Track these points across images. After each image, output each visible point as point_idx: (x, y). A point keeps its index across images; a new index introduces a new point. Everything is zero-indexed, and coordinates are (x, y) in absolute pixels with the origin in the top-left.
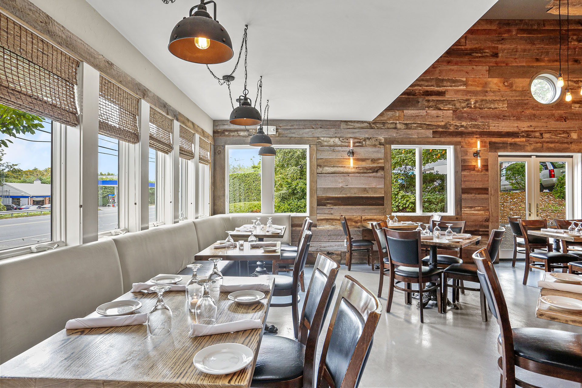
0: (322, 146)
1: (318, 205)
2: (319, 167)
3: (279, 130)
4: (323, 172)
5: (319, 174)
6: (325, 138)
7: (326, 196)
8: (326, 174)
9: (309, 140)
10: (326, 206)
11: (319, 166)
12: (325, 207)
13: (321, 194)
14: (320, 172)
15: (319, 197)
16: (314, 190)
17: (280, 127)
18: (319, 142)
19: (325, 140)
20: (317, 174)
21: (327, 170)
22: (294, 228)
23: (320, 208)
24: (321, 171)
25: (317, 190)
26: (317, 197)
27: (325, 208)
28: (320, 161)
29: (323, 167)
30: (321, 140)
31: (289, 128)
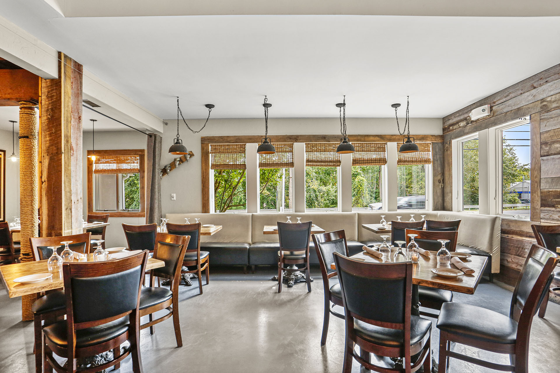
0: (548, 112)
1: (543, 205)
2: (543, 146)
3: (494, 108)
4: (550, 152)
5: (545, 156)
6: (553, 97)
7: (555, 191)
8: (555, 154)
9: (529, 108)
10: (554, 207)
11: (544, 144)
12: (553, 209)
13: (547, 188)
14: (545, 154)
15: (544, 192)
16: (536, 182)
17: (494, 103)
18: (544, 105)
19: (553, 100)
20: (541, 156)
21: (557, 148)
22: (505, 236)
23: (545, 210)
24: (548, 152)
25: (540, 182)
26: (541, 193)
27: (553, 211)
28: (545, 135)
29: (550, 145)
30: (547, 101)
31: (504, 99)
